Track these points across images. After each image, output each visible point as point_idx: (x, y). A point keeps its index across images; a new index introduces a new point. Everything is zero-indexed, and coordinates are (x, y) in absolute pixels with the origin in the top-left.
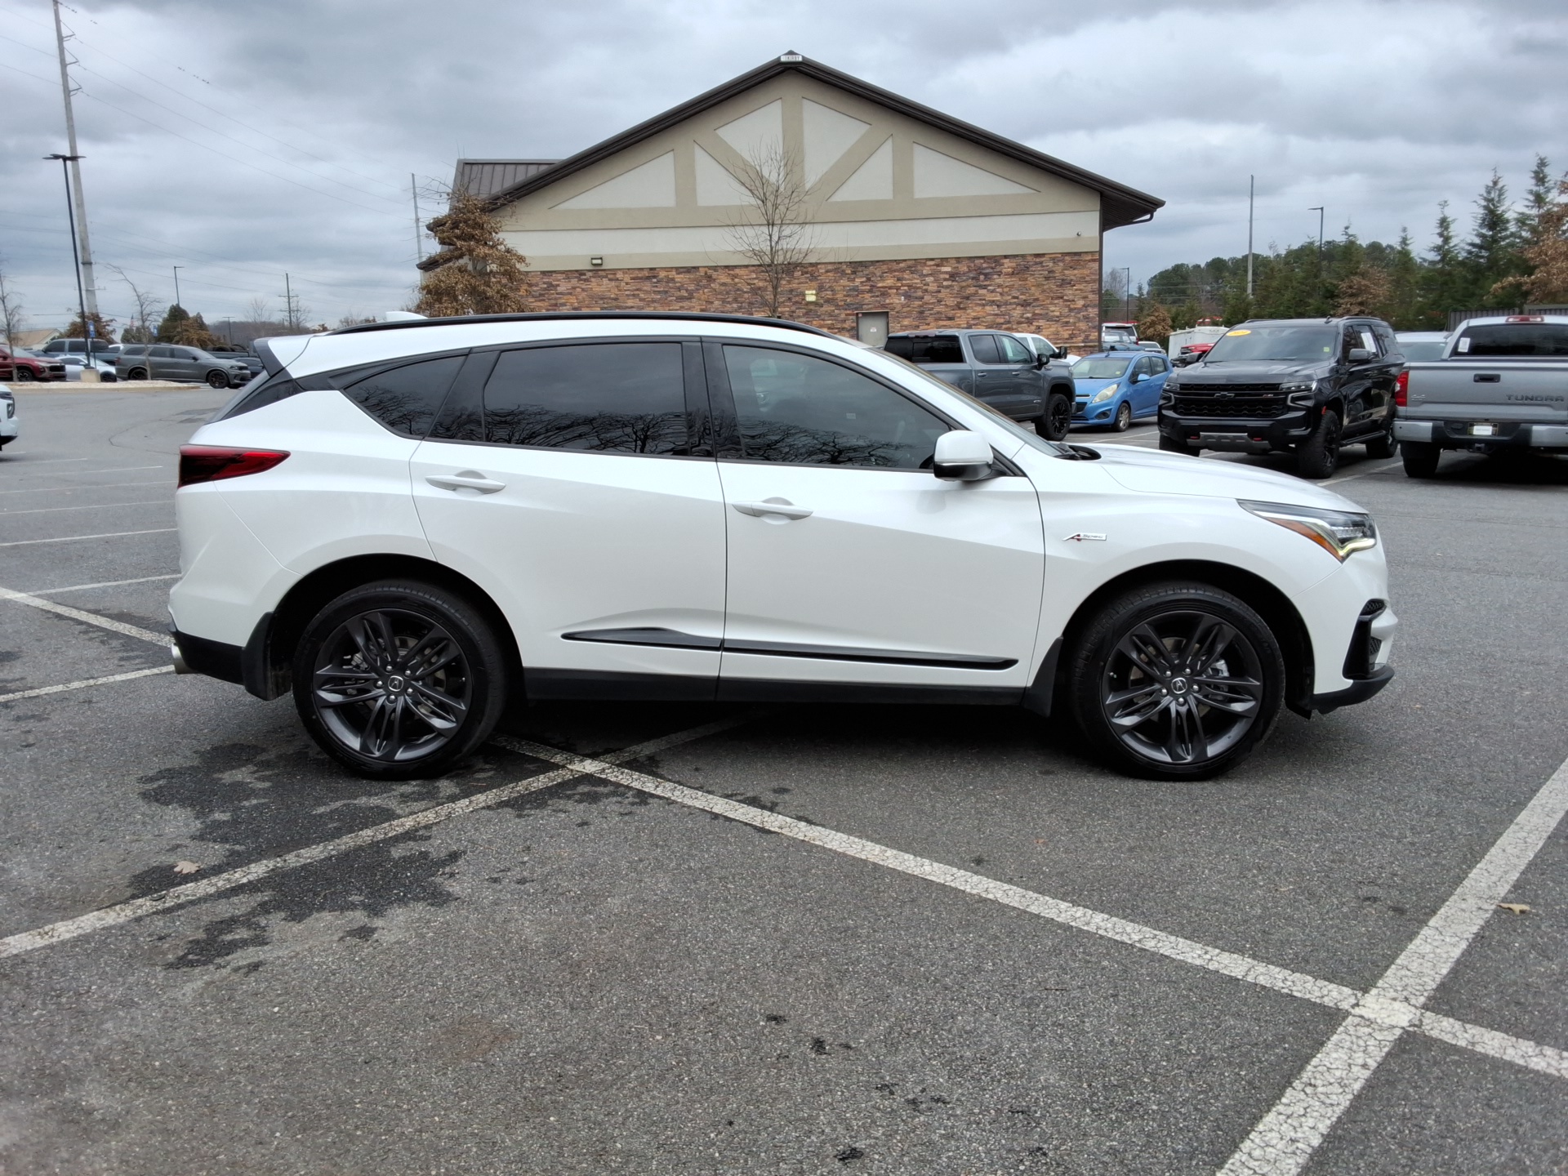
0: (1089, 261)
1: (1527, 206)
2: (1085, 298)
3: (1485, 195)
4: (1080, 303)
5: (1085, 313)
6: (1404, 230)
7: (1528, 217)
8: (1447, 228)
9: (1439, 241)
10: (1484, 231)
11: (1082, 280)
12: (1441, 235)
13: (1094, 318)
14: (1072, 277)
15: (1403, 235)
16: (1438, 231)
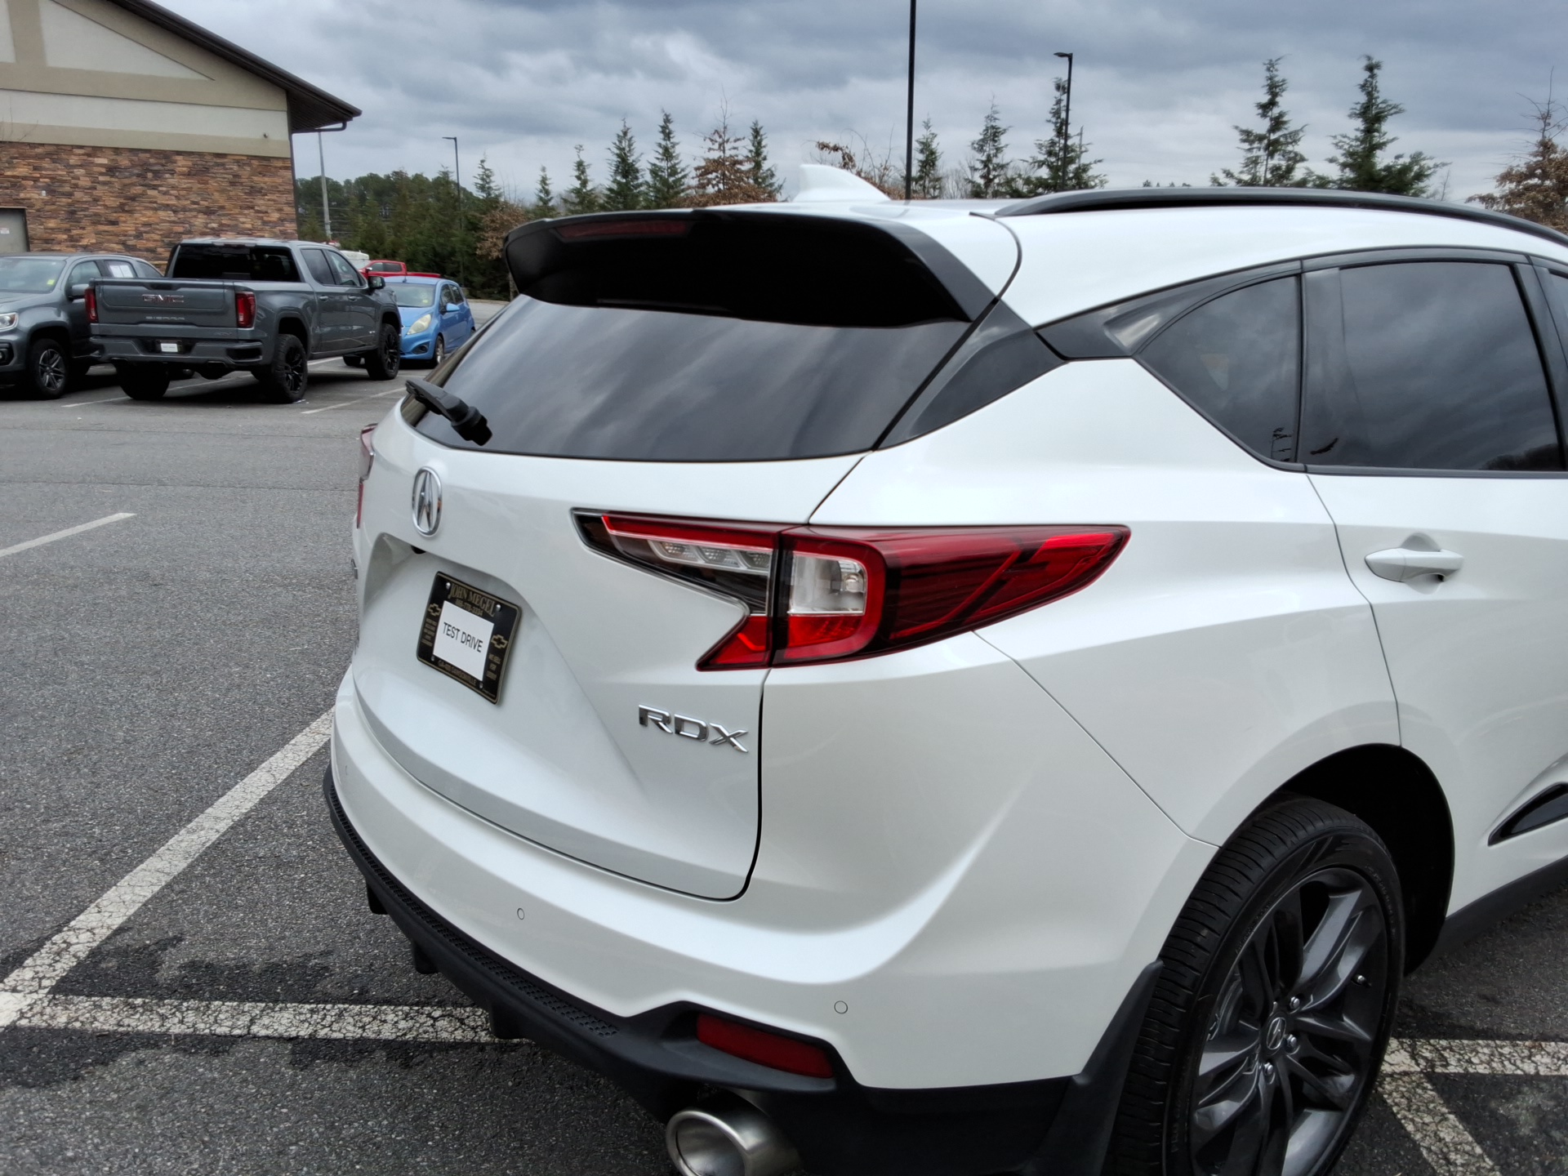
0: (281, 168)
1: (658, 159)
2: (280, 210)
3: (618, 143)
4: (275, 216)
5: (281, 228)
6: (544, 169)
7: (661, 169)
8: (583, 172)
9: (577, 184)
10: (619, 178)
11: (274, 189)
12: (578, 178)
13: (292, 234)
14: (262, 185)
15: (542, 174)
16: (577, 173)
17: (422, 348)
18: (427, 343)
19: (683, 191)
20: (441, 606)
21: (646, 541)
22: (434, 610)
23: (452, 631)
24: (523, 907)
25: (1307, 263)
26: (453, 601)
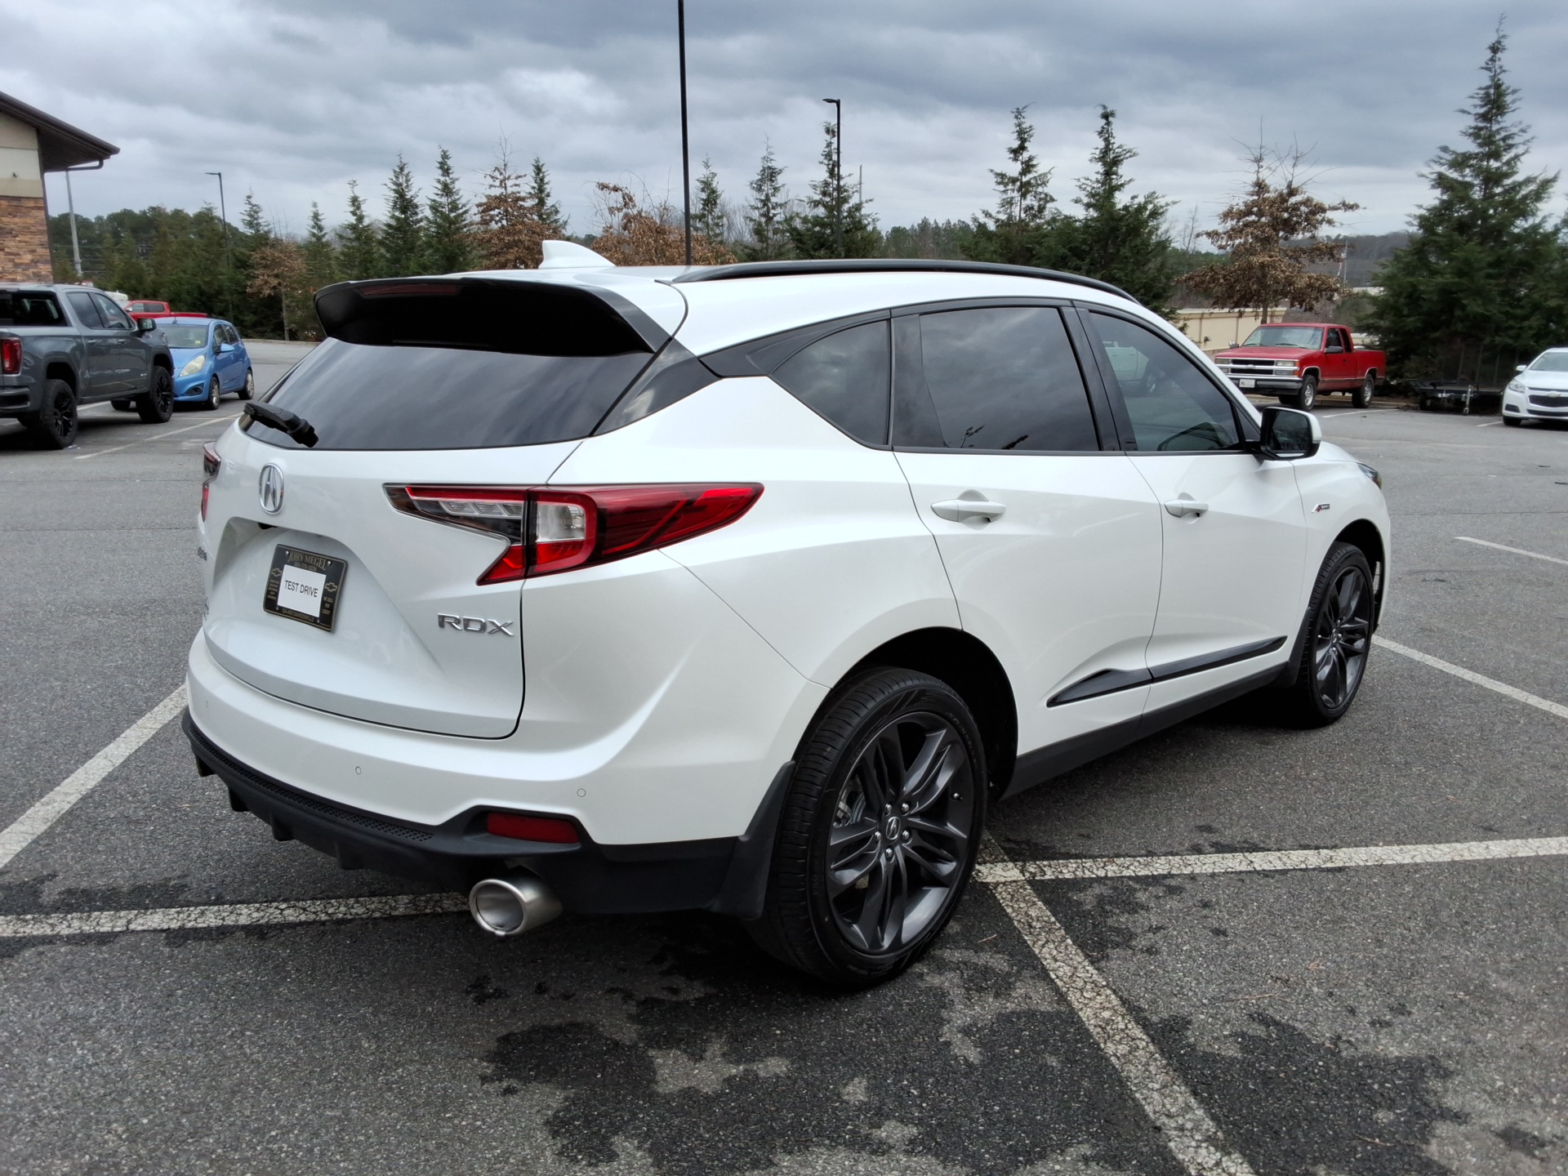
0: (33, 208)
1: (437, 194)
2: (33, 251)
3: (394, 179)
4: (27, 258)
5: (35, 270)
6: (315, 205)
7: (440, 204)
8: (358, 208)
9: (353, 220)
10: (397, 214)
11: (26, 230)
12: (354, 213)
13: (47, 276)
14: (13, 226)
15: (314, 209)
16: (352, 209)
17: (196, 390)
18: (202, 384)
19: (465, 226)
20: (282, 569)
21: (437, 502)
22: (277, 572)
23: (292, 585)
24: (360, 765)
25: (894, 312)
26: (292, 564)
